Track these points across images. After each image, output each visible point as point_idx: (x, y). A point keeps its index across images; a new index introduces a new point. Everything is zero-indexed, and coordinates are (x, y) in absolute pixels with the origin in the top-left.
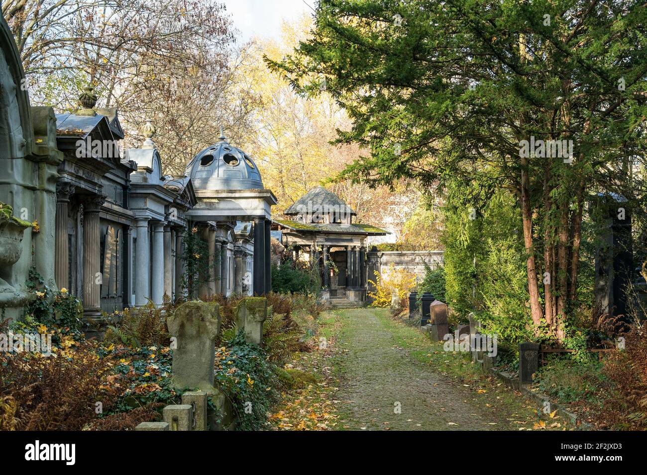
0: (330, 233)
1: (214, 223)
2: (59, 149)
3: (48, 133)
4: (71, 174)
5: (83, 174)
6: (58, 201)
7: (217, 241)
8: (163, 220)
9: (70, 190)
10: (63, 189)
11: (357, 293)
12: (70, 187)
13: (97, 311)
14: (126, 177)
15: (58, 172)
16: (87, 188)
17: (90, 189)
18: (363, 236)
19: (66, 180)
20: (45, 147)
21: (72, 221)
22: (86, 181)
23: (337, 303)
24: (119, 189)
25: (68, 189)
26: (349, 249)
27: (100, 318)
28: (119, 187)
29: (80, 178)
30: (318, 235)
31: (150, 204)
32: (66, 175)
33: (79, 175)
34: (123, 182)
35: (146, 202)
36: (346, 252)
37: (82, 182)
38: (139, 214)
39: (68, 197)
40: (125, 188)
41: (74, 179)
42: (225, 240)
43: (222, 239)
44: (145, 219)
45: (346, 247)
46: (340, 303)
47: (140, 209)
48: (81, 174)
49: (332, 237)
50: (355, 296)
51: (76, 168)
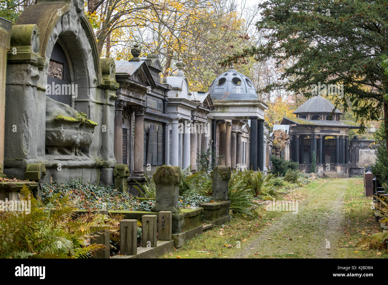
0: (324, 127)
1: (230, 121)
2: (117, 82)
3: (110, 73)
4: (125, 95)
5: (133, 94)
6: (116, 110)
7: (232, 132)
8: (190, 119)
9: (124, 104)
10: (119, 103)
11: (343, 167)
12: (123, 102)
13: (142, 173)
14: (165, 94)
15: (116, 95)
16: (135, 102)
17: (137, 103)
18: (347, 129)
19: (121, 99)
20: (108, 81)
21: (128, 121)
22: (134, 98)
23: (329, 174)
24: (161, 102)
25: (122, 103)
26: (338, 137)
27: (143, 177)
28: (160, 100)
29: (130, 97)
30: (315, 128)
31: (180, 110)
32: (121, 96)
33: (130, 95)
34: (162, 97)
35: (177, 109)
36: (336, 140)
37: (132, 99)
38: (172, 116)
39: (122, 108)
40: (164, 101)
41: (126, 98)
42: (240, 131)
43: (237, 131)
44: (177, 119)
45: (336, 136)
46: (331, 174)
47: (174, 113)
48: (131, 94)
49: (325, 129)
50: (341, 169)
51: (128, 92)
